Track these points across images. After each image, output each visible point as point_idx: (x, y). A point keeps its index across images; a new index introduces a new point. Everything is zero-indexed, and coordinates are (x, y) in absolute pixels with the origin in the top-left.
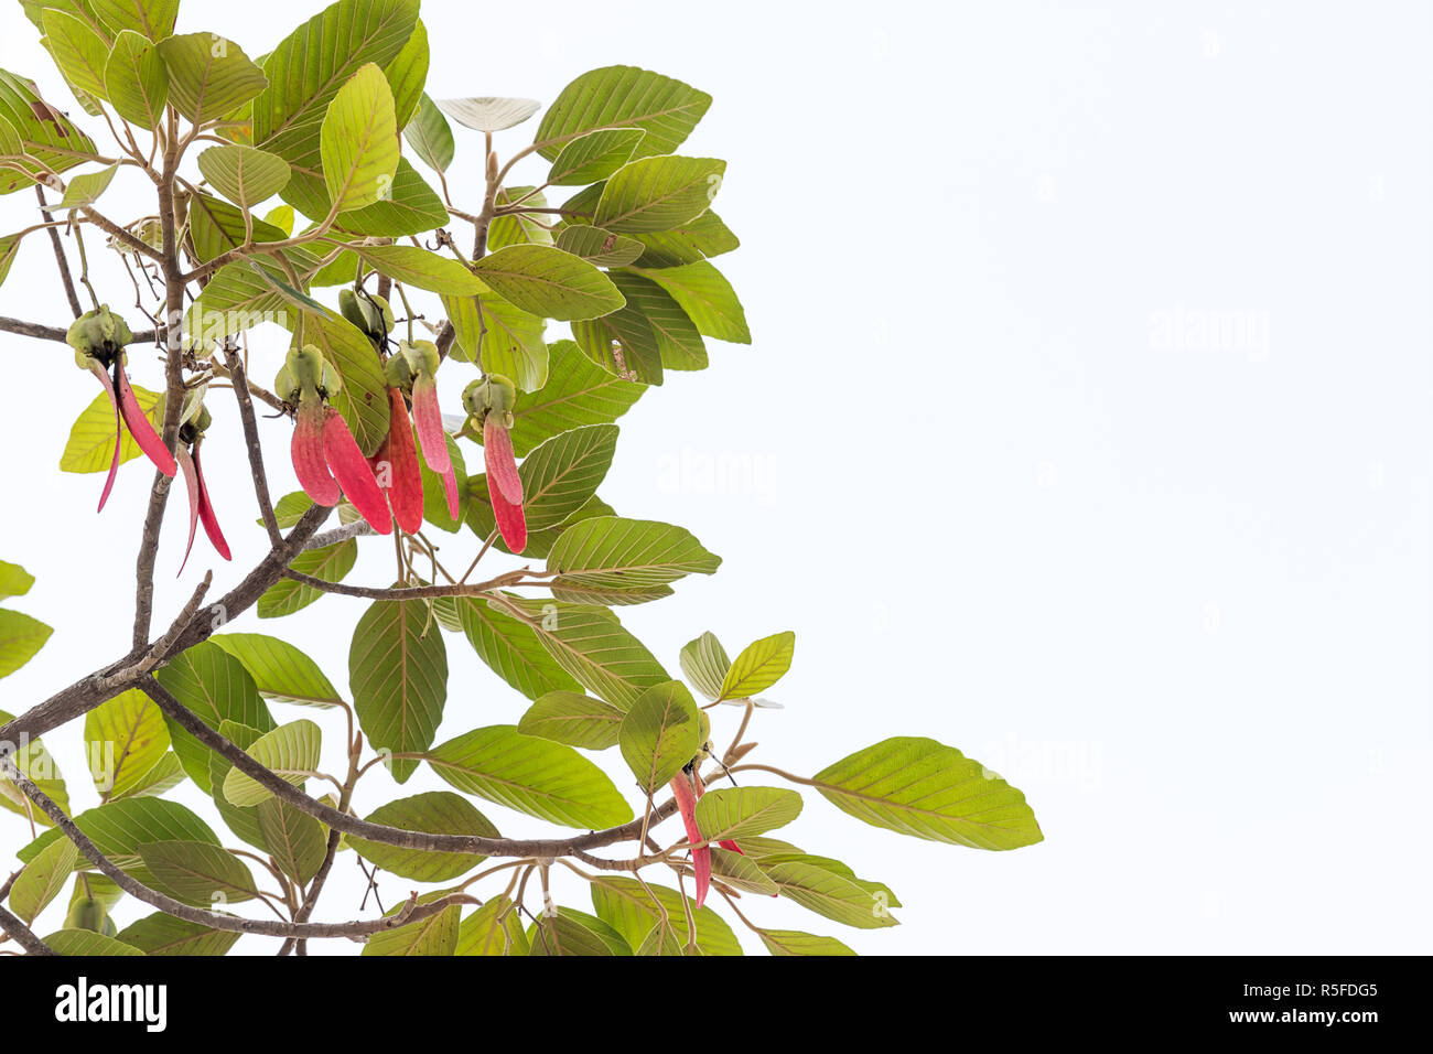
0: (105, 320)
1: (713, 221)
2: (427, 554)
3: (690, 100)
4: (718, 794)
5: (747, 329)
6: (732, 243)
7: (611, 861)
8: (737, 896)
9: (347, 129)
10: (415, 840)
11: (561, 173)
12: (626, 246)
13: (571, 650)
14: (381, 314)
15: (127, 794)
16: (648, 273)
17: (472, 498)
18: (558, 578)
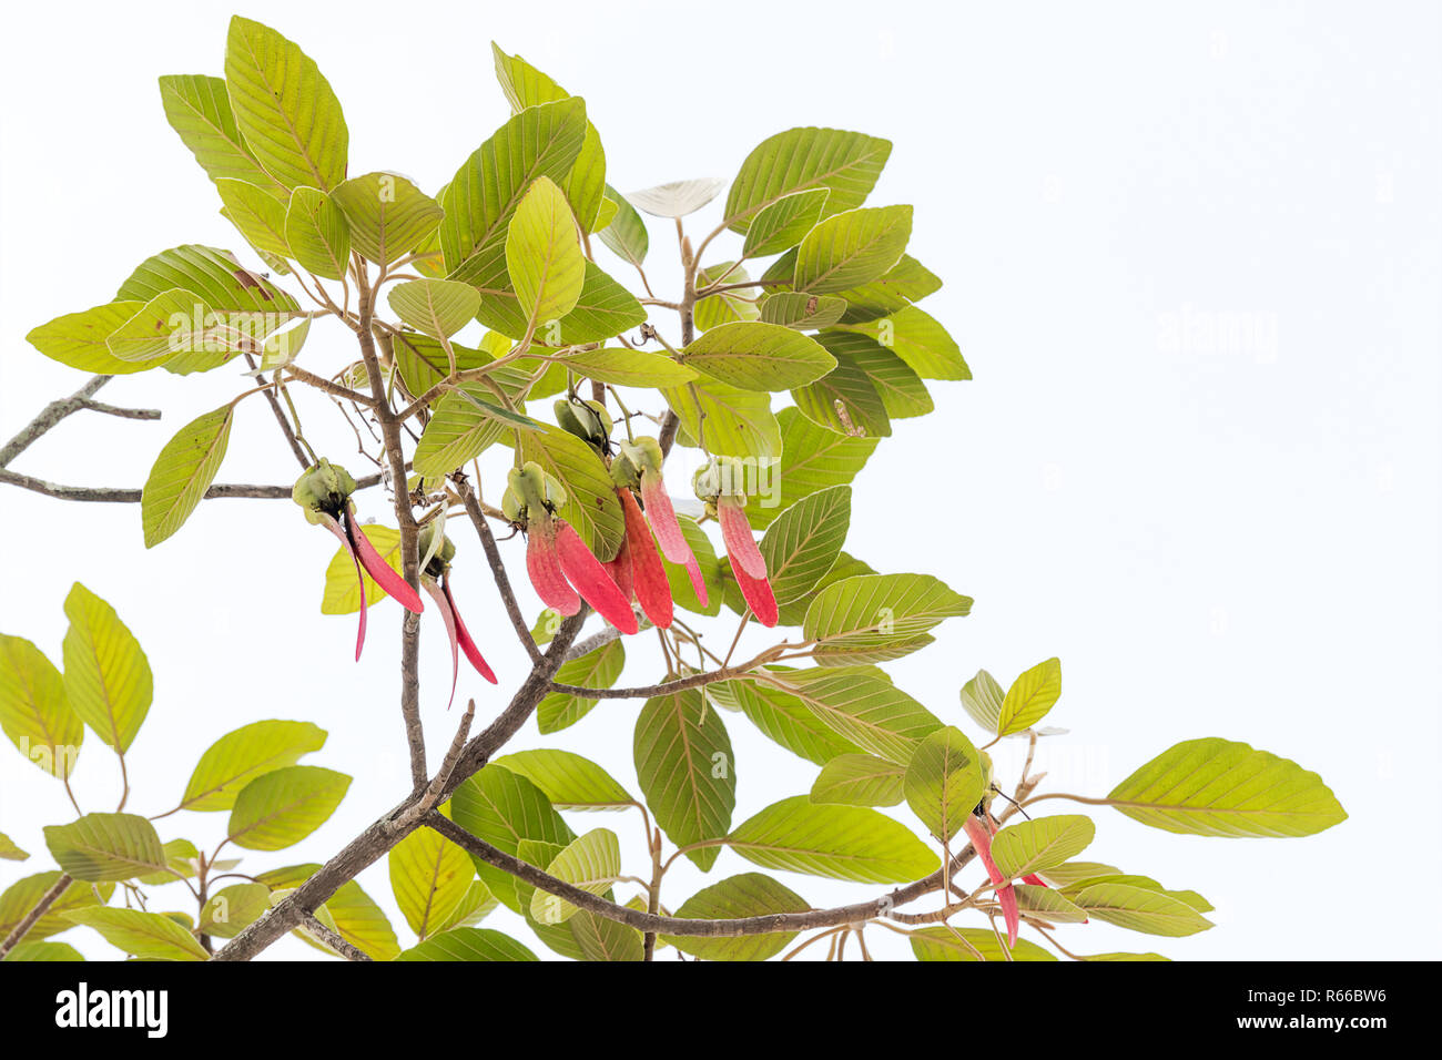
0: (326, 473)
1: (911, 265)
2: (691, 641)
3: (870, 149)
4: (1011, 832)
5: (967, 366)
6: (934, 284)
7: (919, 915)
8: (1052, 928)
9: (530, 245)
10: (723, 928)
11: (754, 244)
12: (829, 305)
13: (841, 714)
14: (598, 417)
15: (443, 928)
16: (859, 328)
17: (726, 579)
18: (817, 646)
